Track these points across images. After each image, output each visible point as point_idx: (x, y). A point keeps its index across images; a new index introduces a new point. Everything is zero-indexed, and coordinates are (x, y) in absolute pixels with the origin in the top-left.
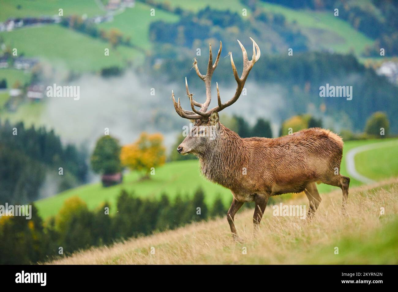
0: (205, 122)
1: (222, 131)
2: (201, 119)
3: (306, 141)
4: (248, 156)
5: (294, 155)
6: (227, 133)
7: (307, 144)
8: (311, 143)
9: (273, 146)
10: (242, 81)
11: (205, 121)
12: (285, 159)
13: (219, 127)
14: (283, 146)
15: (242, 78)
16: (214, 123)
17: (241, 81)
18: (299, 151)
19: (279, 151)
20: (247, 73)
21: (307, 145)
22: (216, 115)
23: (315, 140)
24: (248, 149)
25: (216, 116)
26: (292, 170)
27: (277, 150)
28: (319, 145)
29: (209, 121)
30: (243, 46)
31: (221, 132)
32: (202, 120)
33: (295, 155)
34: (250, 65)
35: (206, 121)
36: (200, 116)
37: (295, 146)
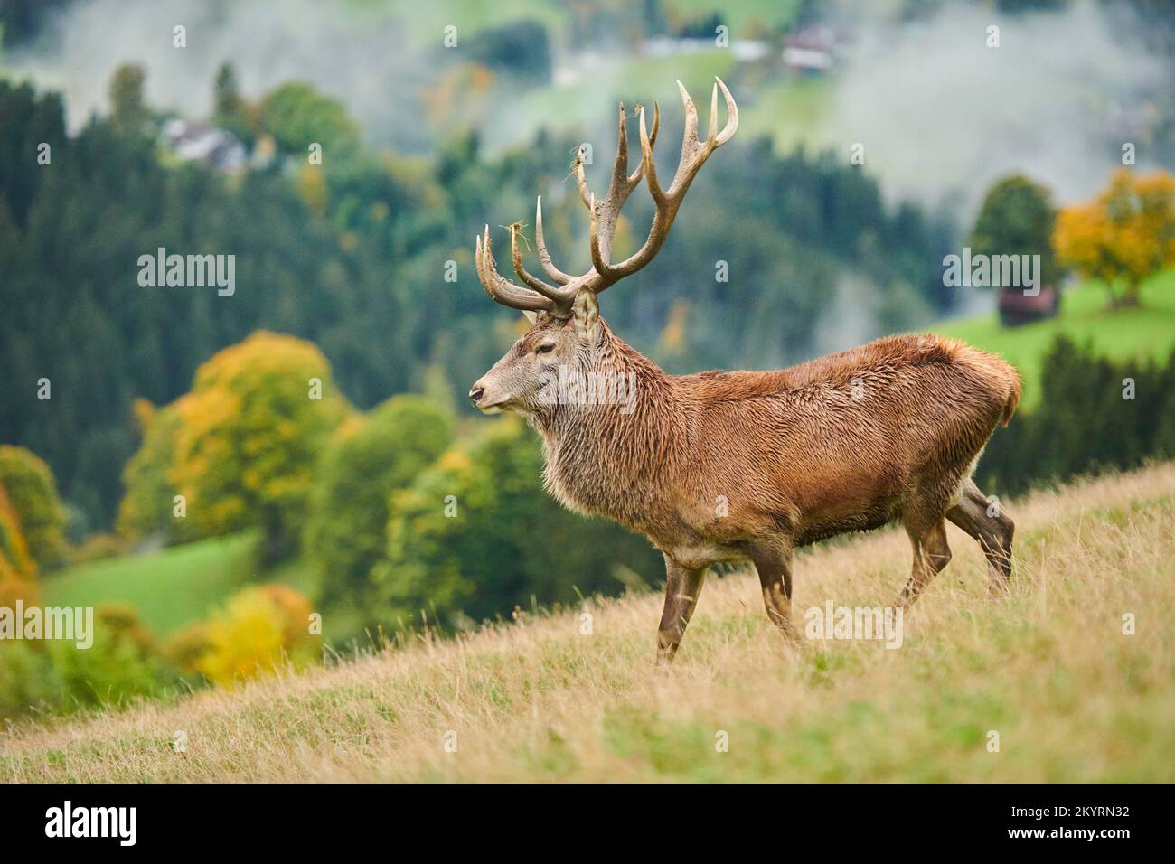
0: (560, 320)
1: (609, 351)
2: (549, 311)
3: (872, 371)
4: (684, 427)
5: (827, 416)
6: (625, 360)
7: (873, 381)
8: (885, 376)
9: (764, 394)
10: (671, 200)
11: (560, 316)
12: (801, 430)
13: (603, 341)
14: (796, 392)
15: (671, 191)
16: (586, 324)
17: (667, 198)
18: (842, 405)
19: (782, 406)
20: (686, 176)
21: (872, 383)
22: (588, 299)
23: (899, 367)
24: (684, 405)
25: (590, 304)
26: (824, 463)
27: (776, 406)
28: (911, 382)
29: (571, 317)
30: (689, 98)
31: (605, 356)
32: (552, 313)
33: (833, 416)
34: (699, 152)
35: (563, 317)
36: (547, 299)
37: (835, 388)
